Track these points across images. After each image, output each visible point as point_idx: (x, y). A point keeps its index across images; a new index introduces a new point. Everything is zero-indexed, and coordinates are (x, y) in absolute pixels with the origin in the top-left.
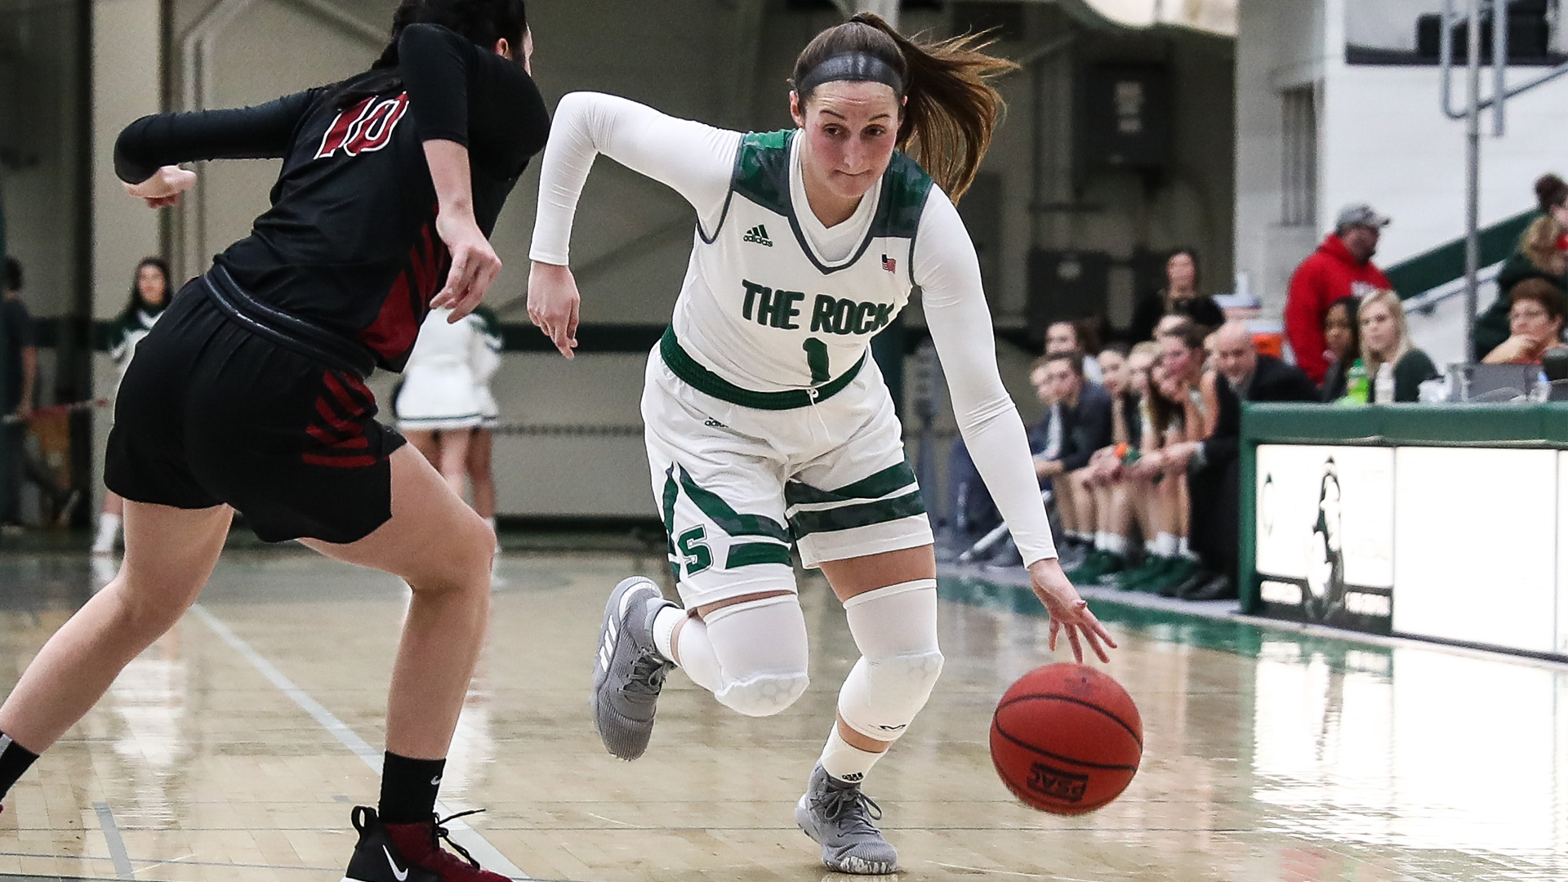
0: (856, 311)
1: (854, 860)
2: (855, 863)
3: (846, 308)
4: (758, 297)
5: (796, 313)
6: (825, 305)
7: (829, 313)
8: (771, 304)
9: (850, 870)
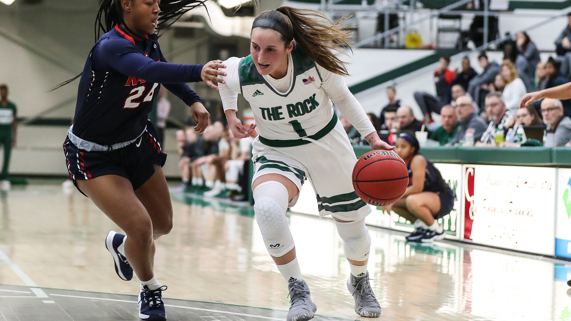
0: (303, 105)
1: (365, 312)
2: (365, 313)
3: (299, 106)
4: (266, 112)
5: (281, 113)
6: (291, 107)
7: (294, 110)
8: (271, 113)
9: (363, 315)
